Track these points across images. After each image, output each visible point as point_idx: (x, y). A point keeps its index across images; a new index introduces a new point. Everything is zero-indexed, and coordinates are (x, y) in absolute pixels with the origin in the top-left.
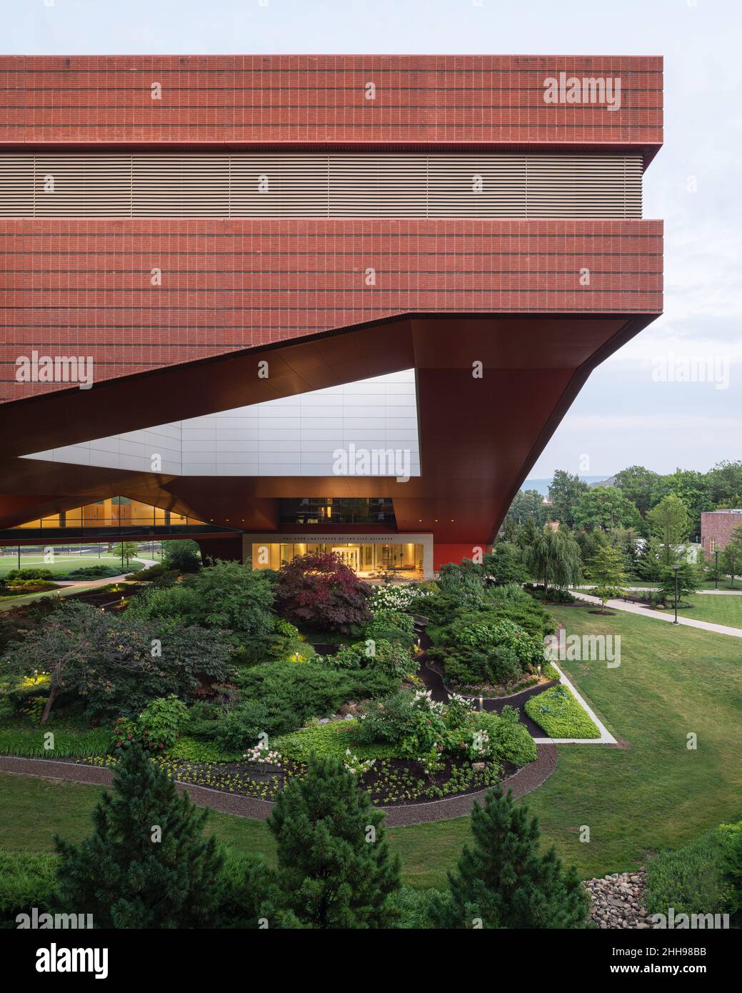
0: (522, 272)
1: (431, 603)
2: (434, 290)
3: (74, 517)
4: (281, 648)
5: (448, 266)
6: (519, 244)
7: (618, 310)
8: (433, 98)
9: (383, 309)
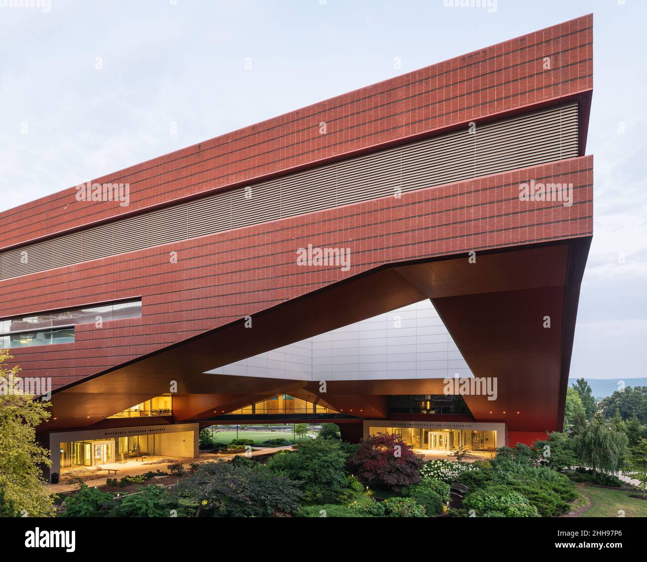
0: (467, 221)
1: (472, 476)
2: (402, 246)
3: (260, 407)
4: (346, 497)
5: (412, 226)
6: (466, 200)
7: (551, 238)
8: (402, 107)
9: (368, 264)
